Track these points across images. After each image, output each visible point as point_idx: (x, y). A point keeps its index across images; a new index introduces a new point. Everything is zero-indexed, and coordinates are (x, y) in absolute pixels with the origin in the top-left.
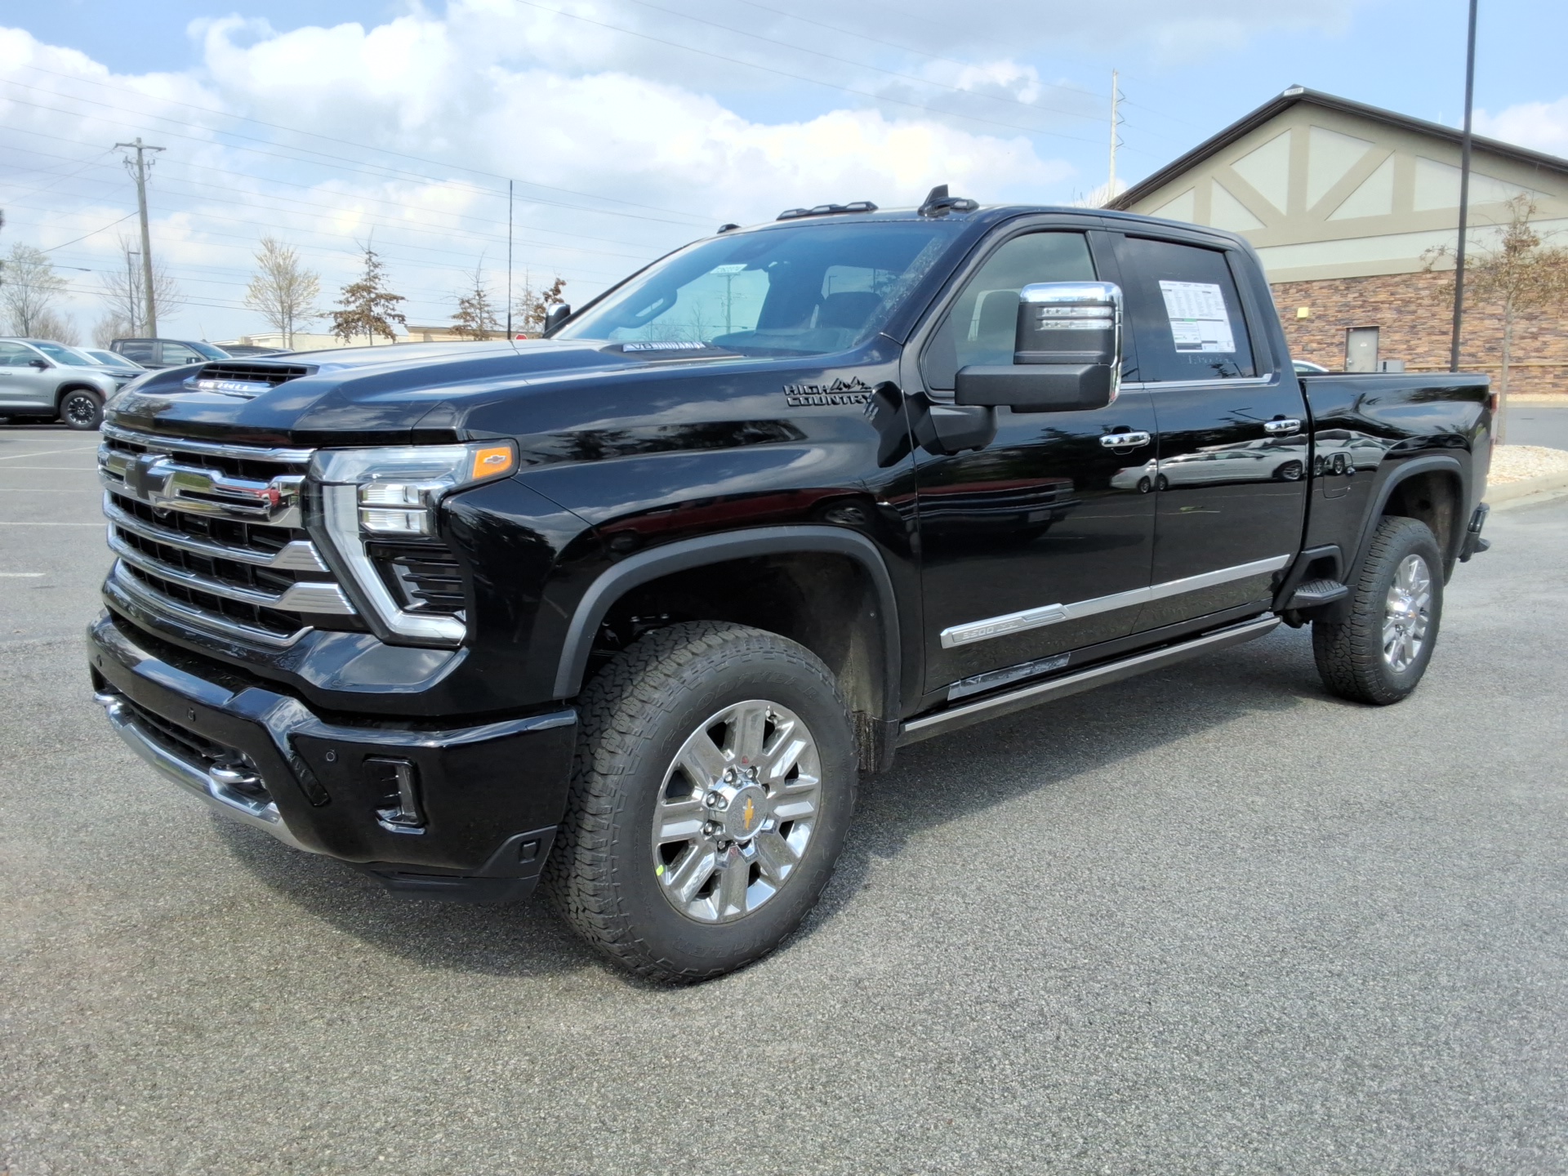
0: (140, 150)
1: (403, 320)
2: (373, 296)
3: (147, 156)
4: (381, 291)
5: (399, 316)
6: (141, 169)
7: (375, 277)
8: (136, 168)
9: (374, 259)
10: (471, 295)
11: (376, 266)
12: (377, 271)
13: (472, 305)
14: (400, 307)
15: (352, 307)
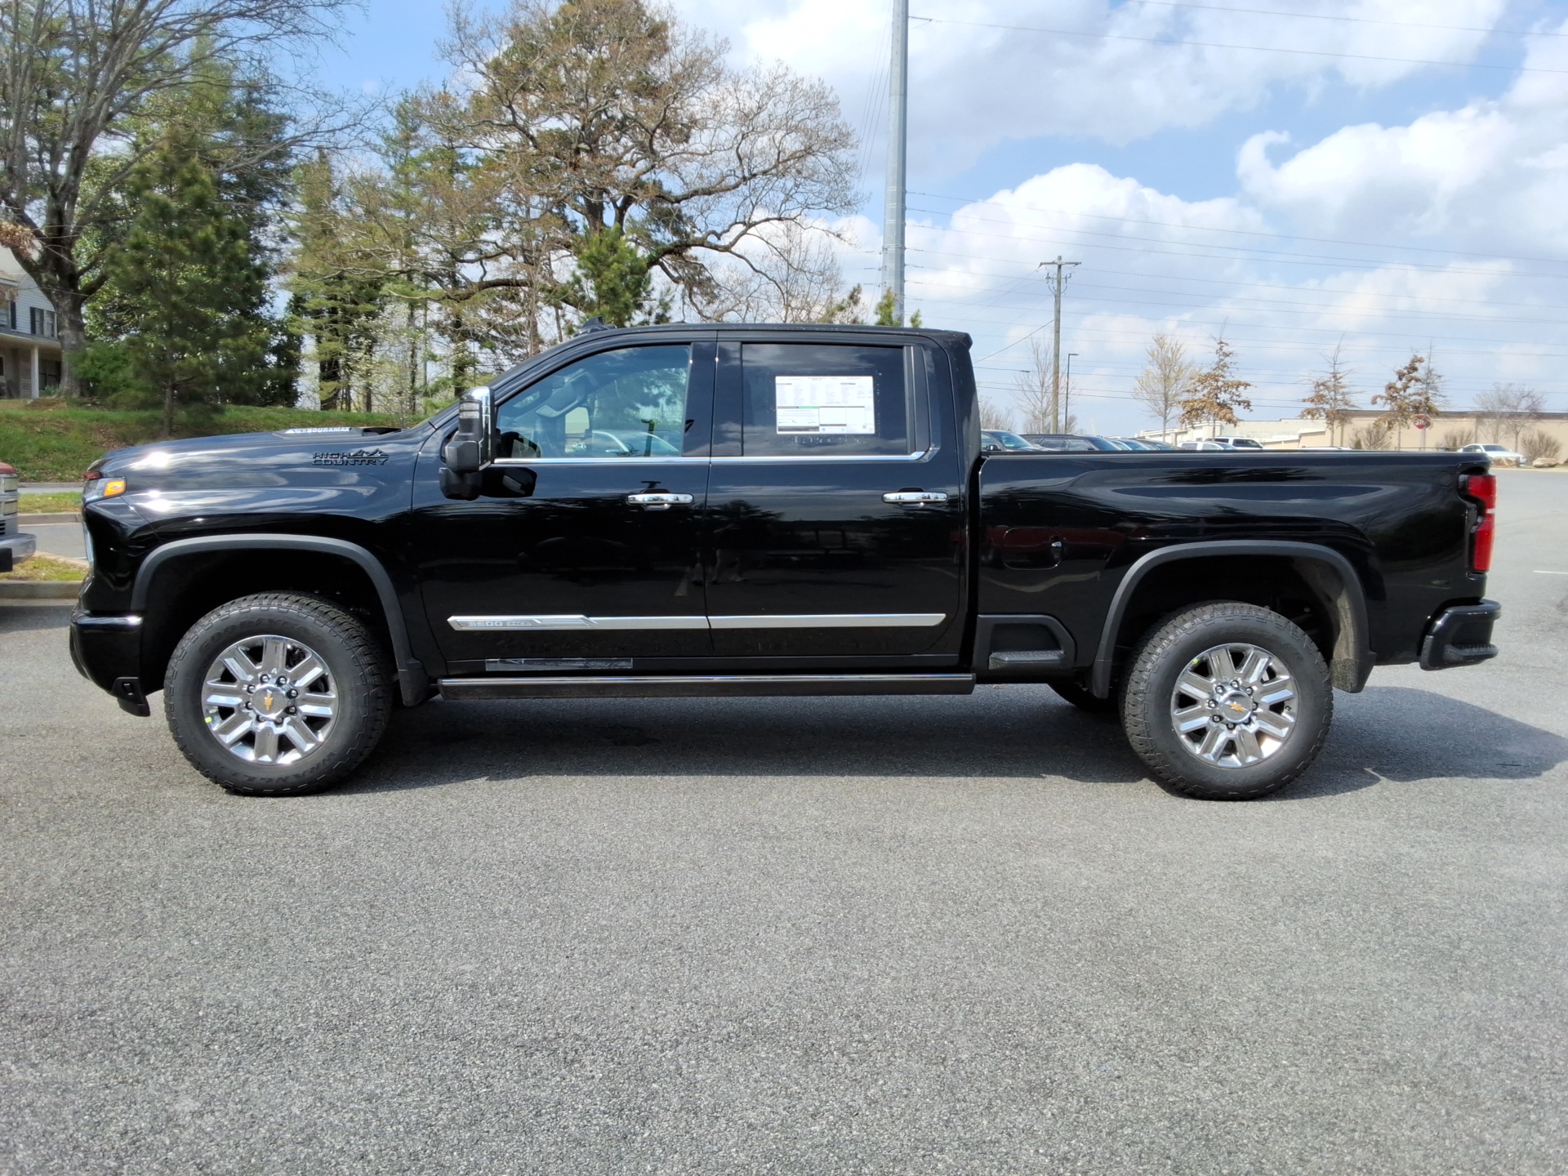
0: (1060, 267)
1: (1249, 405)
2: (1220, 384)
3: (1065, 271)
4: (1229, 379)
5: (1244, 402)
6: (1059, 283)
7: (1225, 366)
8: (1055, 284)
9: (1225, 349)
10: (1326, 377)
11: (1227, 355)
12: (1227, 360)
13: (1327, 388)
14: (1245, 394)
15: (1199, 395)
